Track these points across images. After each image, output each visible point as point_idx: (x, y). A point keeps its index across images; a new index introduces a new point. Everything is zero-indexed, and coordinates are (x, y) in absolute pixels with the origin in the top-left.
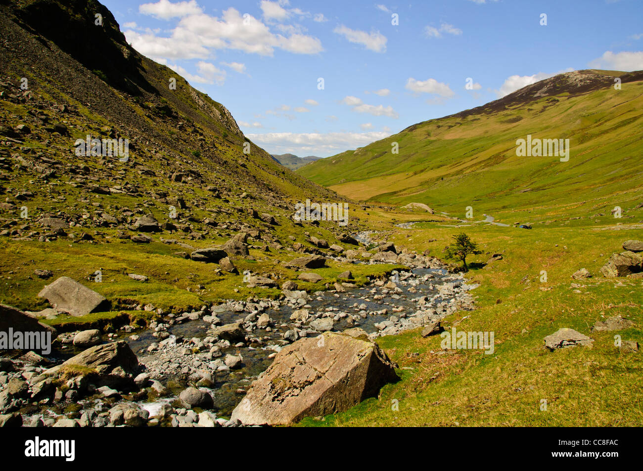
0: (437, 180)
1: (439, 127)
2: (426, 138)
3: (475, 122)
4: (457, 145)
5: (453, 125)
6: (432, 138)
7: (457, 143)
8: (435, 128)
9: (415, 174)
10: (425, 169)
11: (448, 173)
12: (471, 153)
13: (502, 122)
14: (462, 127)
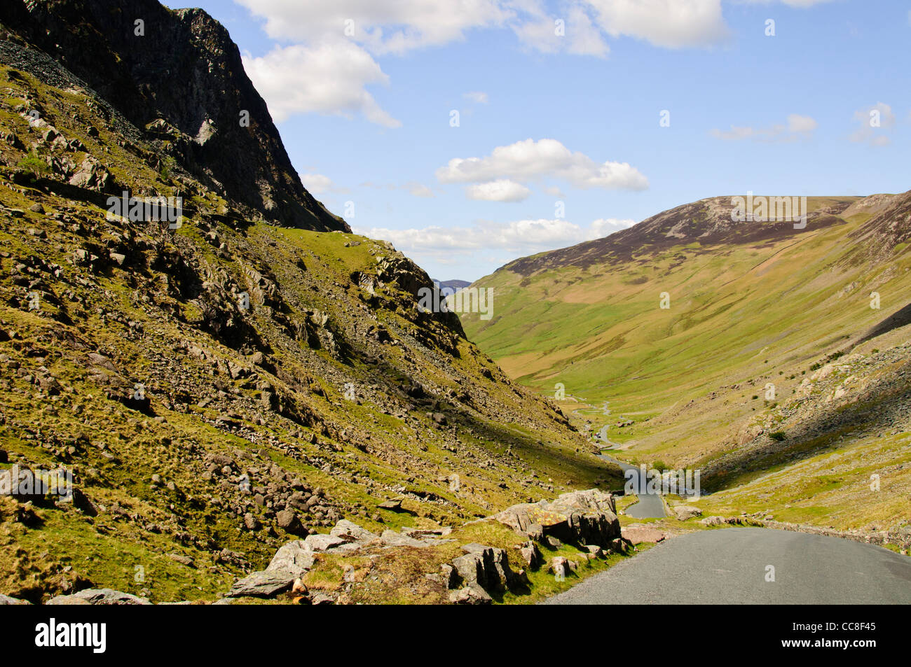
0: (567, 362)
1: (557, 282)
2: (544, 298)
3: (598, 278)
4: (580, 315)
5: (572, 280)
6: (552, 300)
7: (581, 312)
8: (552, 283)
9: (545, 354)
10: (554, 349)
11: (576, 354)
12: (595, 331)
13: (627, 283)
14: (584, 284)
